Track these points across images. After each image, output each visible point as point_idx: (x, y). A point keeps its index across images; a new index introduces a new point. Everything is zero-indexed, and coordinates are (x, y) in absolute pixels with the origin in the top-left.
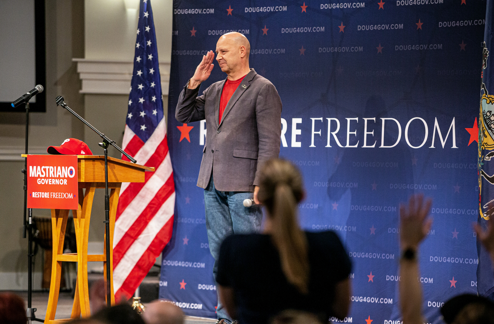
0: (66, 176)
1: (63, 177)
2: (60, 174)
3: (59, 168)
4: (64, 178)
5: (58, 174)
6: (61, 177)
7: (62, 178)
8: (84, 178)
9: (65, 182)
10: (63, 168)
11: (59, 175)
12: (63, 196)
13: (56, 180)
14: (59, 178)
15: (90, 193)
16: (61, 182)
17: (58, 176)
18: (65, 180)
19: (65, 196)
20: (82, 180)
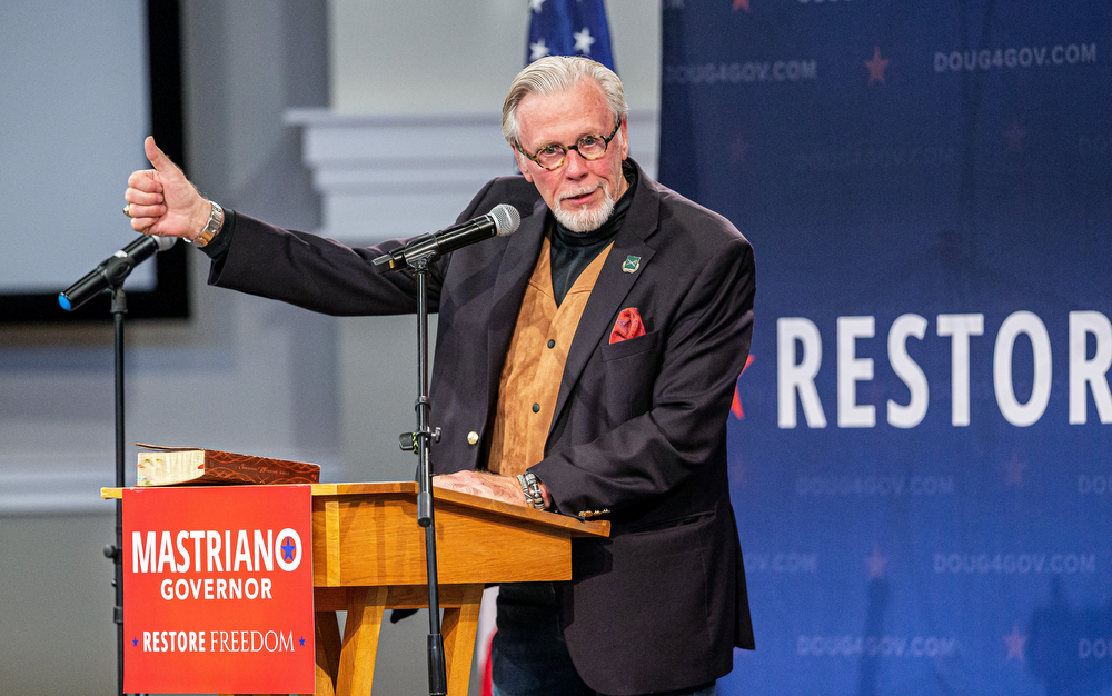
0: (269, 567)
1: (257, 569)
2: (246, 557)
3: (243, 535)
4: (263, 573)
5: (239, 557)
6: (250, 569)
7: (254, 575)
8: (338, 570)
9: (266, 587)
10: (258, 534)
11: (243, 564)
12: (257, 645)
13: (232, 582)
14: (243, 574)
15: (363, 628)
16: (252, 591)
17: (237, 569)
18: (264, 581)
19: (264, 641)
20: (333, 581)
